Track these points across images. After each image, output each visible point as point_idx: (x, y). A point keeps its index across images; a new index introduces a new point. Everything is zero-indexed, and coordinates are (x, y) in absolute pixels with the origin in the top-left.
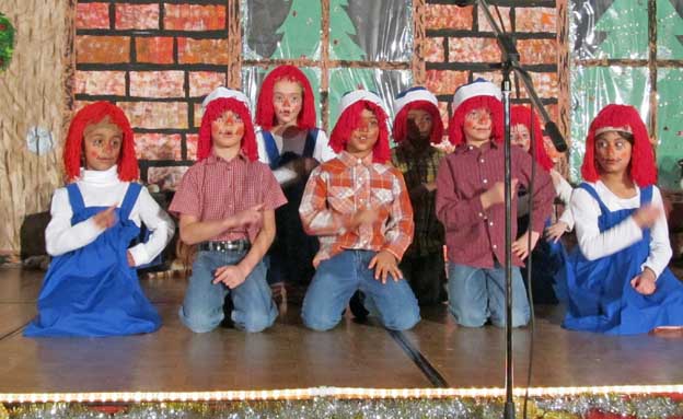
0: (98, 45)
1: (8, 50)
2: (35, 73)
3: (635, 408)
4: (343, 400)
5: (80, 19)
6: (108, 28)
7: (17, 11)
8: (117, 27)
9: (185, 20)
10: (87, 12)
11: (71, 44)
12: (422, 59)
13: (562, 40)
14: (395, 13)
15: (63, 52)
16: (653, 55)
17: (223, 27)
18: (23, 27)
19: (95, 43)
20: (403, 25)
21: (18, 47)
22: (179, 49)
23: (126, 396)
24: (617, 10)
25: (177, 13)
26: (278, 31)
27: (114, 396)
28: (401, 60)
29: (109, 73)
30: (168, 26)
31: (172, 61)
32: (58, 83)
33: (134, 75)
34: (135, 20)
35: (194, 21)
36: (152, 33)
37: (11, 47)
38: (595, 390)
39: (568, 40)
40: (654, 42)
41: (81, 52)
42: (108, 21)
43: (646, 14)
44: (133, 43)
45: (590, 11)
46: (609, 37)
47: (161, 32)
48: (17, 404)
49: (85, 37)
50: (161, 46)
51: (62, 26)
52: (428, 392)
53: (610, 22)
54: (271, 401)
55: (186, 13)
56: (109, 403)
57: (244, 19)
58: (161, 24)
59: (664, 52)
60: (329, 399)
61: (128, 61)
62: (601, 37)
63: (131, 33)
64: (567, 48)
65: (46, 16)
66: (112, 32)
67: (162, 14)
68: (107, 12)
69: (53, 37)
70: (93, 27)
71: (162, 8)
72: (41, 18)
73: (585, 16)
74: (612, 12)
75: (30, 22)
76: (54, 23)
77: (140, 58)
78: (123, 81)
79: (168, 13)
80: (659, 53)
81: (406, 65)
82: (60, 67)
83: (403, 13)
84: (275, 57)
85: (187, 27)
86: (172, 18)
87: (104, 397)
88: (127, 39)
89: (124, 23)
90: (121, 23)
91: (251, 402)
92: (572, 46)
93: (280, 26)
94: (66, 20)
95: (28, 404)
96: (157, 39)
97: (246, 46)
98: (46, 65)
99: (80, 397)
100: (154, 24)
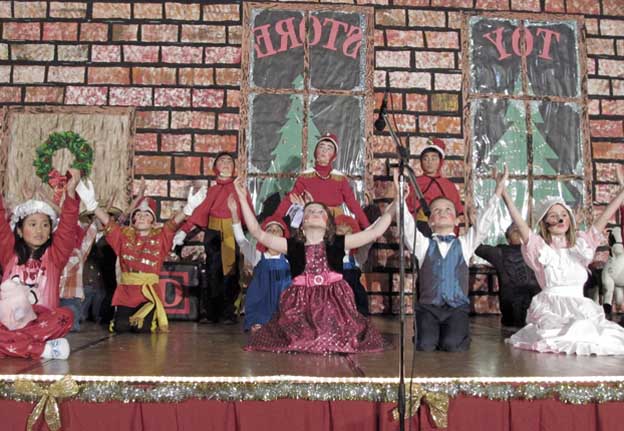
0: (149, 162)
1: (88, 165)
2: (106, 180)
3: (487, 392)
4: (296, 384)
5: (138, 144)
6: (156, 150)
7: (96, 139)
8: (162, 150)
9: (209, 146)
10: (142, 140)
11: (131, 161)
12: (371, 174)
13: (467, 161)
14: (353, 142)
15: (126, 167)
16: (530, 172)
17: (234, 150)
18: (99, 150)
19: (147, 161)
20: (358, 149)
21: (95, 164)
22: (205, 165)
23: (154, 379)
24: (506, 141)
25: (203, 141)
26: (272, 153)
27: (147, 379)
28: (356, 174)
29: (156, 181)
30: (197, 149)
31: (199, 174)
32: (122, 187)
33: (173, 183)
34: (175, 145)
35: (214, 146)
36: (186, 154)
37: (91, 163)
38: (462, 380)
39: (471, 161)
40: (531, 163)
41: (138, 167)
42: (156, 146)
43: (525, 144)
44: (173, 161)
45: (487, 142)
46: (500, 159)
47: (192, 153)
48: (84, 382)
49: (141, 156)
50: (192, 163)
51: (125, 149)
52: (352, 380)
53: (501, 149)
54: (248, 383)
55: (209, 141)
56: (143, 383)
57: (249, 145)
58: (192, 148)
59: (538, 170)
60: (286, 382)
61: (169, 173)
62: (495, 158)
63: (172, 154)
64: (471, 166)
65: (114, 143)
66: (159, 153)
67: (193, 141)
68: (155, 140)
69: (119, 157)
70: (147, 150)
71: (193, 137)
72: (111, 144)
73: (484, 145)
74: (502, 142)
75: (104, 146)
76: (120, 147)
77: (177, 171)
78: (166, 186)
79: (198, 141)
80: (535, 170)
81: (360, 178)
82: (123, 177)
83: (358, 141)
84: (269, 171)
85: (210, 150)
86: (200, 144)
87: (140, 379)
88: (169, 158)
89: (167, 147)
90: (165, 148)
91: (235, 384)
92: (474, 165)
93: (274, 149)
94: (128, 145)
95: (91, 382)
96: (189, 158)
97: (250, 163)
98: (114, 175)
99: (125, 379)
100: (187, 148)
